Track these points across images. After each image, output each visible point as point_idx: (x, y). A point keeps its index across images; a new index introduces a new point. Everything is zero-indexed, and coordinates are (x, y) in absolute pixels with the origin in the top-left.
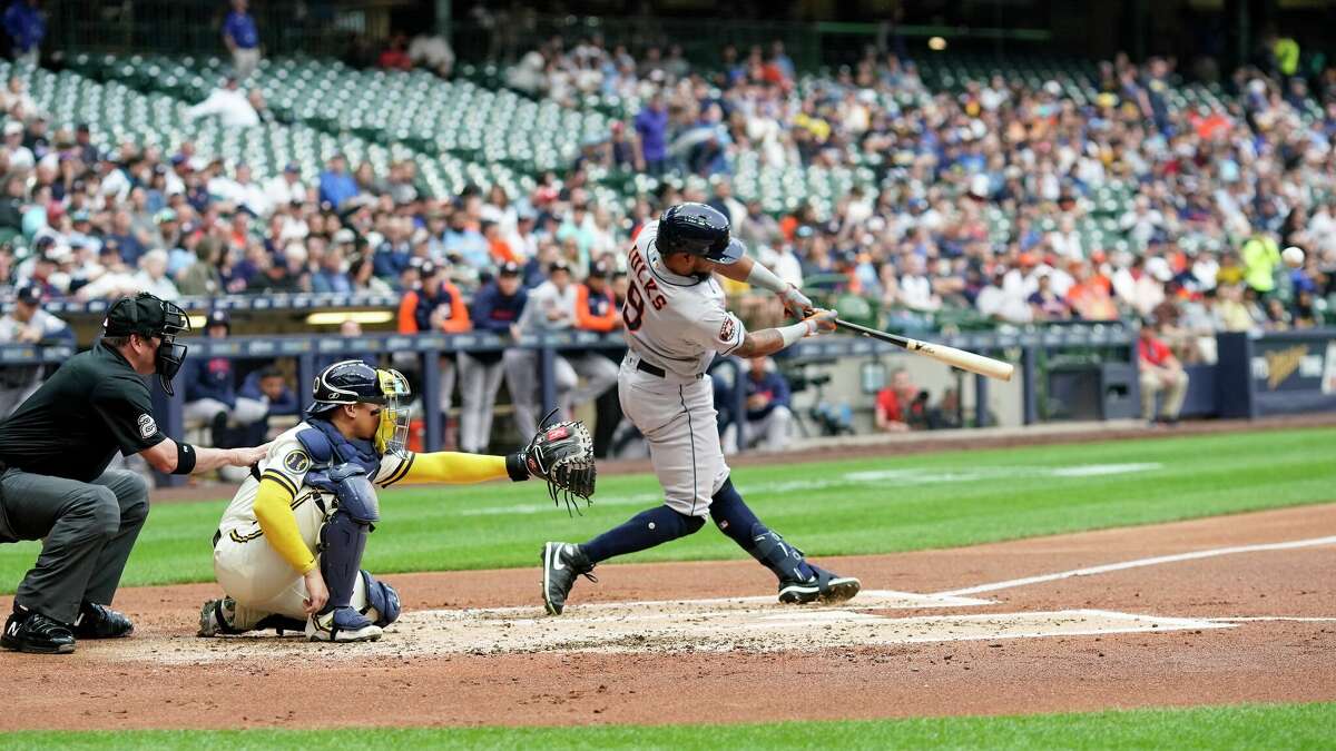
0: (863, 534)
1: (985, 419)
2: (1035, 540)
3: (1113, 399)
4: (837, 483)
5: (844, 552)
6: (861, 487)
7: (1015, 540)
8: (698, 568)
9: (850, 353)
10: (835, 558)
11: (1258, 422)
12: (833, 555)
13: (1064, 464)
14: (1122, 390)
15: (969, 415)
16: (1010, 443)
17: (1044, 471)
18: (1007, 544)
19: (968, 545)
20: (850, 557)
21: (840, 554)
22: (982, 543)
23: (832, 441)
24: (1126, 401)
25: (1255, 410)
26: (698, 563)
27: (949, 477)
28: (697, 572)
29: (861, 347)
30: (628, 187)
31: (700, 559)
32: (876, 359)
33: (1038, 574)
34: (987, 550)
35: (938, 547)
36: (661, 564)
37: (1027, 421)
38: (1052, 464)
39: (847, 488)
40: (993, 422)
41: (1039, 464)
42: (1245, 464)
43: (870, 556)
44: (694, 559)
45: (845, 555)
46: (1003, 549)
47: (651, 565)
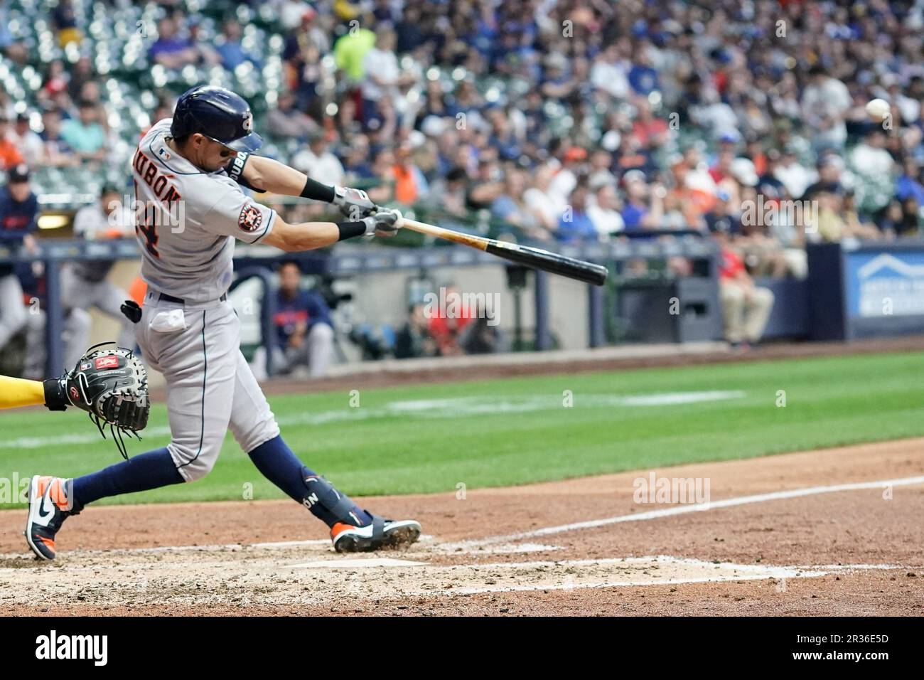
0: (407, 471)
1: (546, 341)
2: (603, 478)
3: (691, 319)
4: (379, 413)
5: (387, 491)
6: (407, 418)
7: (580, 477)
8: (224, 509)
9: (394, 268)
10: (378, 498)
11: (853, 344)
12: (374, 495)
13: (635, 391)
14: (700, 309)
15: (528, 337)
16: (574, 368)
17: (614, 400)
18: (572, 482)
19: (527, 484)
20: (393, 497)
21: (382, 494)
22: (541, 482)
23: (374, 367)
24: (706, 322)
25: (850, 331)
26: (223, 504)
27: (505, 407)
28: (221, 514)
29: (406, 259)
30: (143, 80)
31: (226, 499)
32: (423, 274)
33: (604, 516)
34: (547, 489)
35: (494, 486)
36: (179, 505)
37: (593, 344)
38: (621, 392)
39: (390, 419)
40: (555, 345)
41: (606, 392)
42: (840, 391)
43: (414, 496)
44: (217, 499)
45: (389, 495)
46: (565, 488)
47: (170, 506)
